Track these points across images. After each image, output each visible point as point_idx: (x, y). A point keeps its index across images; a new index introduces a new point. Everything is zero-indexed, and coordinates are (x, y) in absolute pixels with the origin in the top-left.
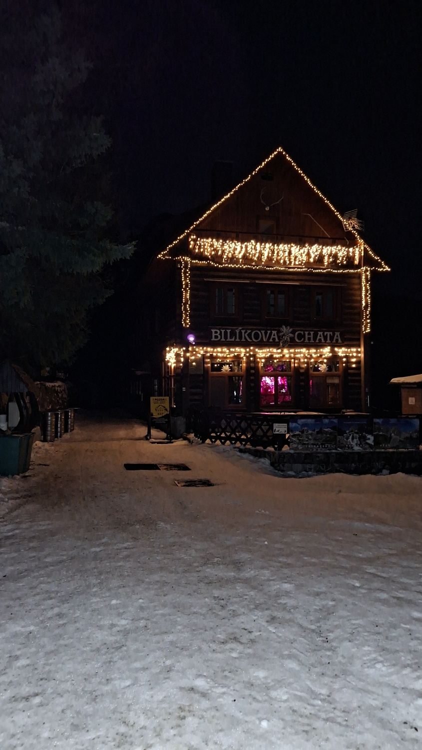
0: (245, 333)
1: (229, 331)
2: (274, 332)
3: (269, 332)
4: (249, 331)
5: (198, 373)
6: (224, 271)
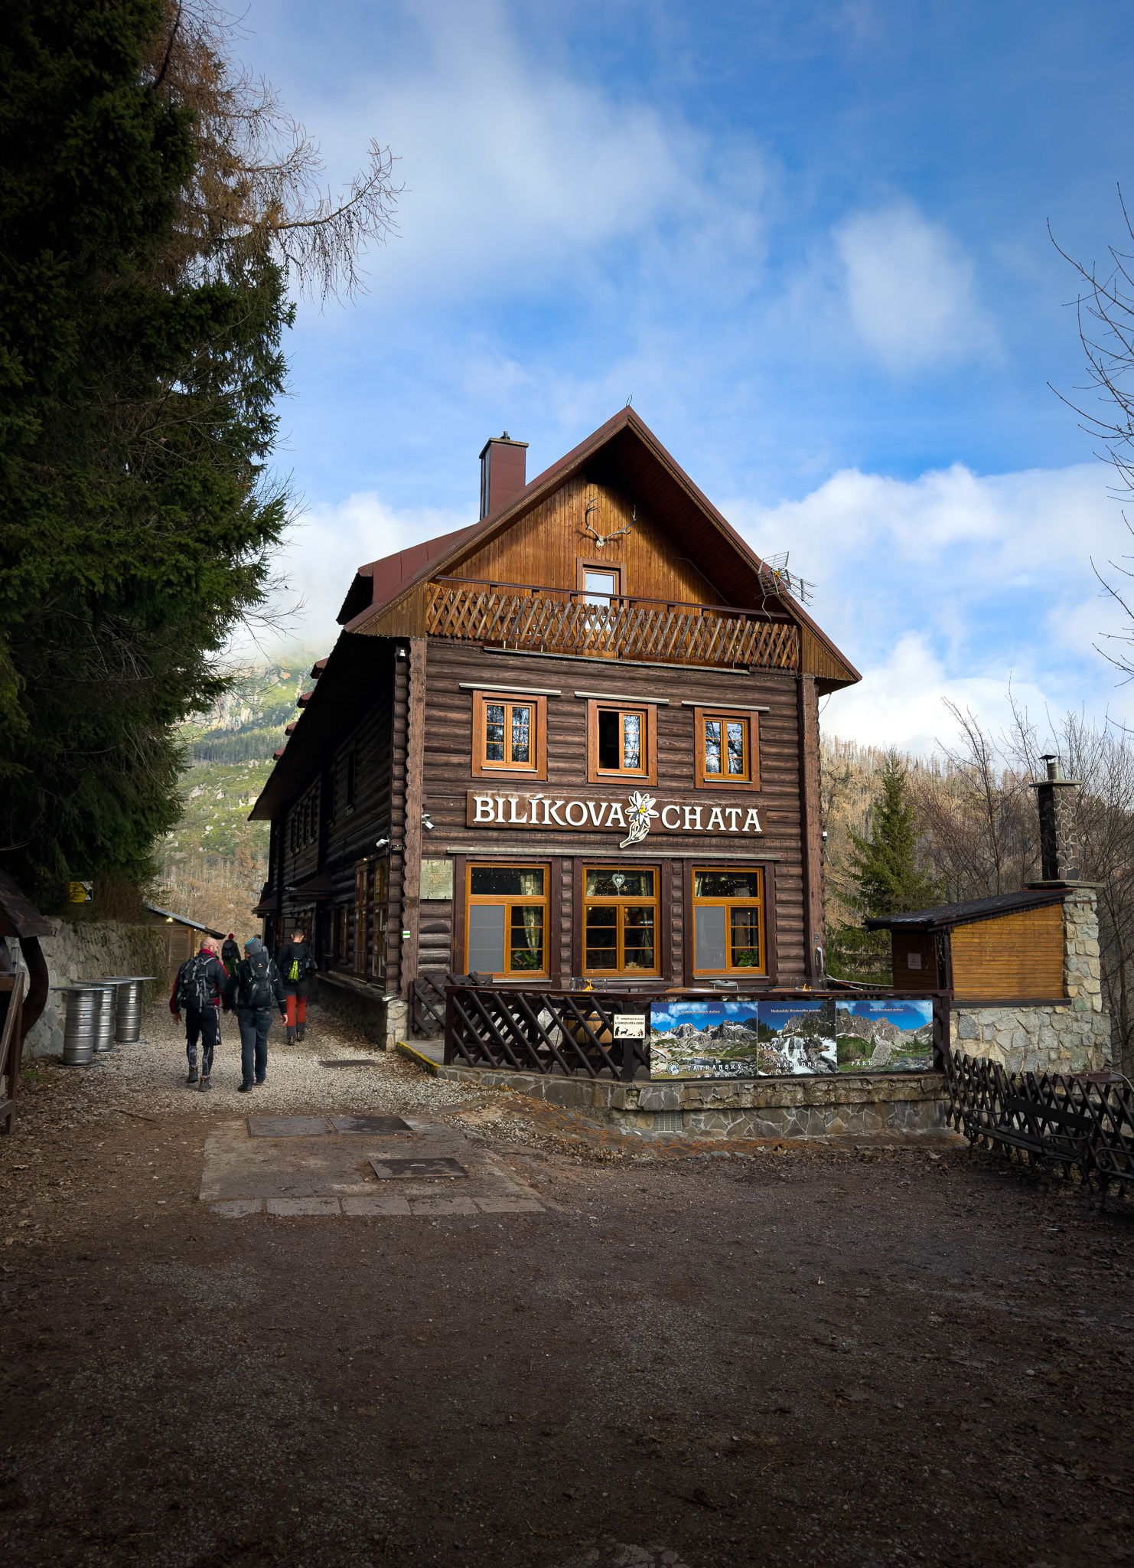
0: (551, 806)
1: (514, 801)
2: (617, 806)
3: (604, 805)
4: (559, 803)
5: (441, 896)
6: (506, 667)
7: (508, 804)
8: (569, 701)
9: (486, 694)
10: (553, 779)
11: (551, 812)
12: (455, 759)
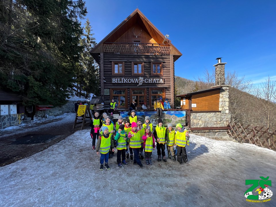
2: (137, 79)
3: (134, 79)
4: (127, 79)
5: (108, 95)
6: (117, 57)
7: (118, 80)
8: (129, 62)
9: (114, 62)
10: (126, 75)
11: (125, 81)
12: (109, 73)
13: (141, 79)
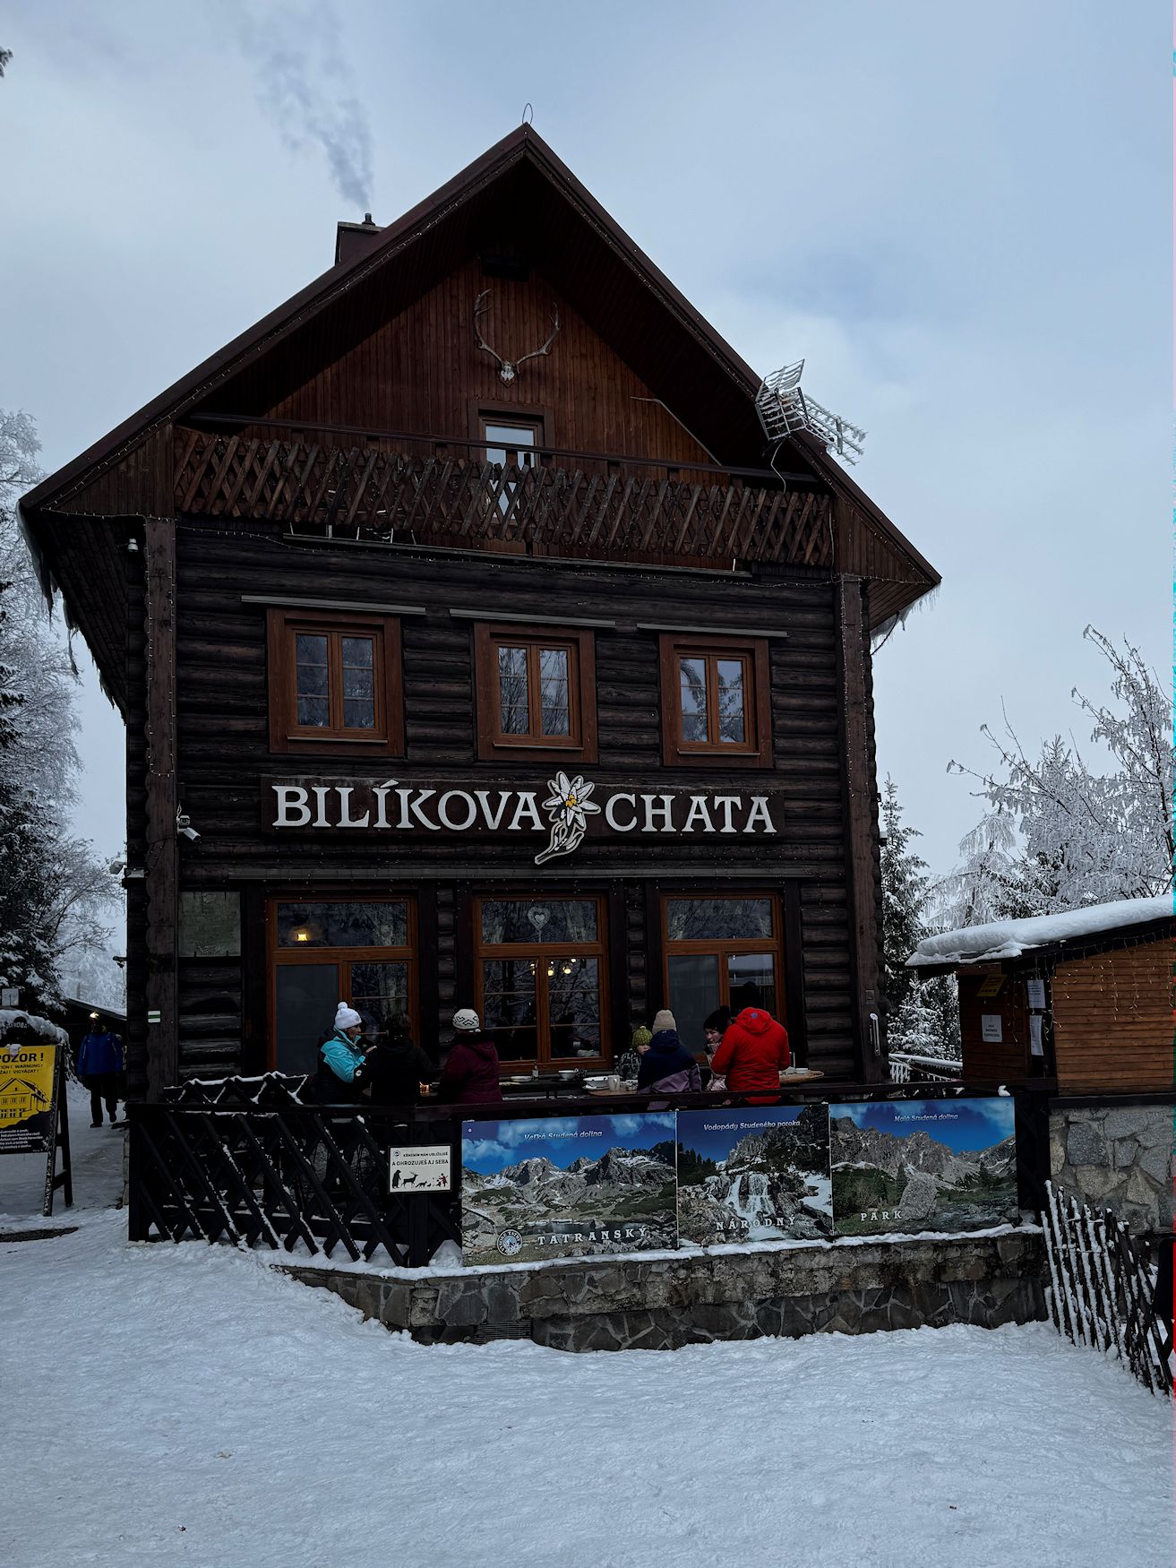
0: (411, 799)
1: (345, 792)
2: (527, 797)
3: (505, 795)
4: (426, 794)
5: (220, 950)
6: (327, 570)
7: (333, 799)
8: (441, 626)
9: (291, 615)
10: (416, 754)
11: (411, 809)
12: (238, 724)
13: (571, 792)
